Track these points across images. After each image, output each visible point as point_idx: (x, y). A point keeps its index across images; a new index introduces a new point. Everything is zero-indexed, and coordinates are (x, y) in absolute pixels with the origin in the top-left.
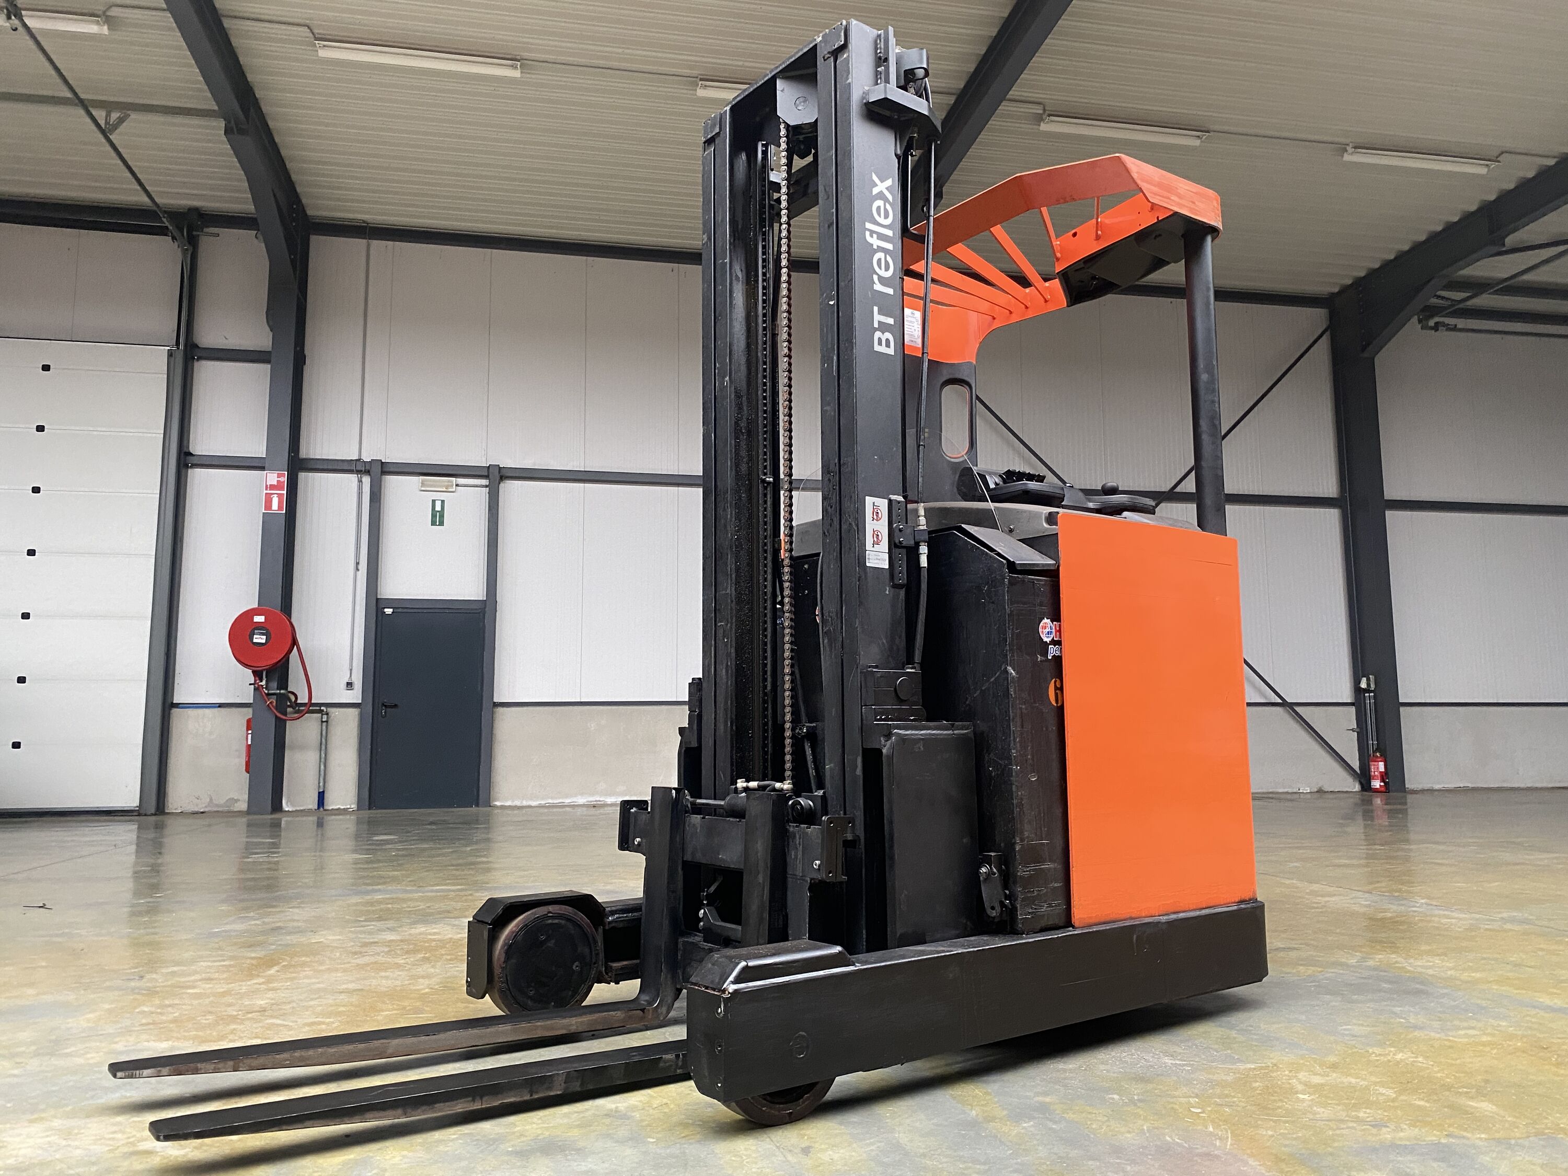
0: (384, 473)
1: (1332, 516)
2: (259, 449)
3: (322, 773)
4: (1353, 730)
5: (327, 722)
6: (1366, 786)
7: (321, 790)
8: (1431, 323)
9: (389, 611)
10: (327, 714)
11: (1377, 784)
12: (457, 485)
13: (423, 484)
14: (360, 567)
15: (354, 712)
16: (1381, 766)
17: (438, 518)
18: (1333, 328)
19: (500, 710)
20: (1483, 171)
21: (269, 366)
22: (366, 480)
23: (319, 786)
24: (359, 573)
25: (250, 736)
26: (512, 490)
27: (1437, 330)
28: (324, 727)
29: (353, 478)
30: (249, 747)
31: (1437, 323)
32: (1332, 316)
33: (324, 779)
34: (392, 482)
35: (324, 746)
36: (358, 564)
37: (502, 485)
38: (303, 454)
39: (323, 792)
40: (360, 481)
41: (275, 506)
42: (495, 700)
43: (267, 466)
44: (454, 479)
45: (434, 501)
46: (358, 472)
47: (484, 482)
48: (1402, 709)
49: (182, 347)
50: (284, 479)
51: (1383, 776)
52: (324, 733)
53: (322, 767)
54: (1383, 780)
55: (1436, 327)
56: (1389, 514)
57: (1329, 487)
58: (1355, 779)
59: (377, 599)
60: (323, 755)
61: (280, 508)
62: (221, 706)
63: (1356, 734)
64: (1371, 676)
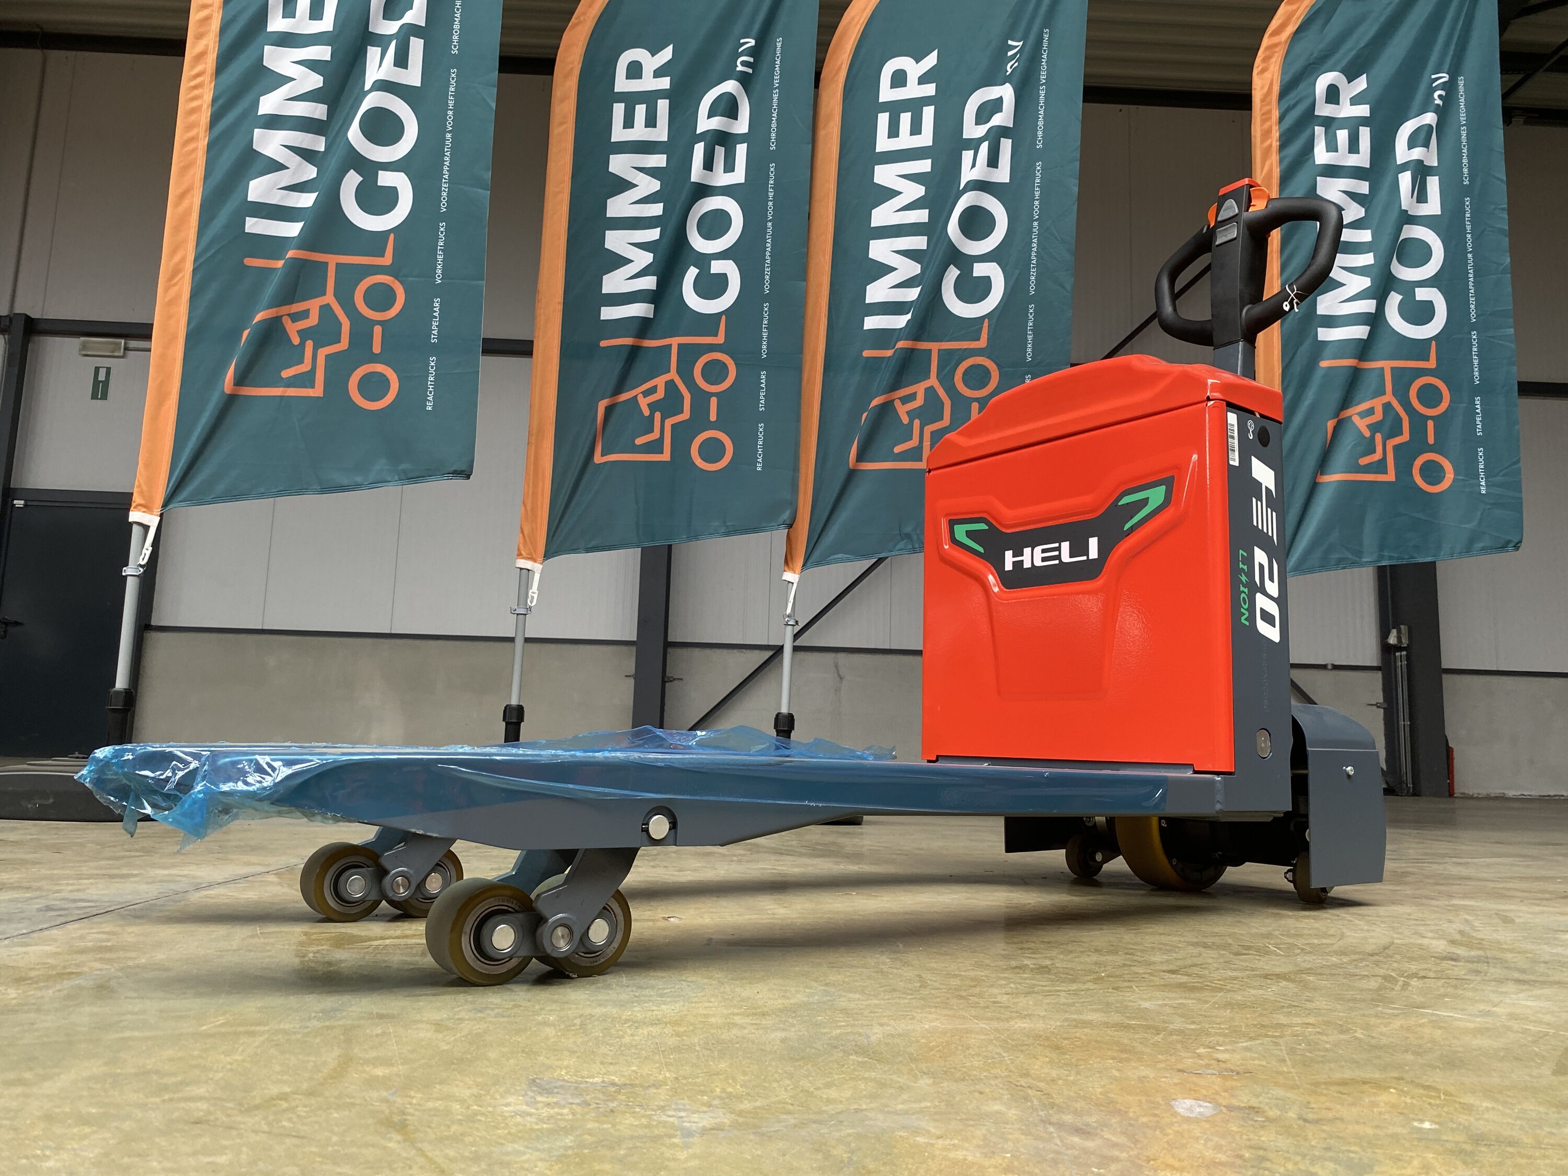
0: (35, 332)
4: (1378, 706)
9: (19, 503)
12: (124, 349)
13: (84, 346)
17: (100, 391)
19: (154, 635)
34: (49, 344)
44: (121, 341)
45: (97, 370)
48: (1445, 678)
59: (8, 489)
63: (1382, 710)
64: (1402, 627)
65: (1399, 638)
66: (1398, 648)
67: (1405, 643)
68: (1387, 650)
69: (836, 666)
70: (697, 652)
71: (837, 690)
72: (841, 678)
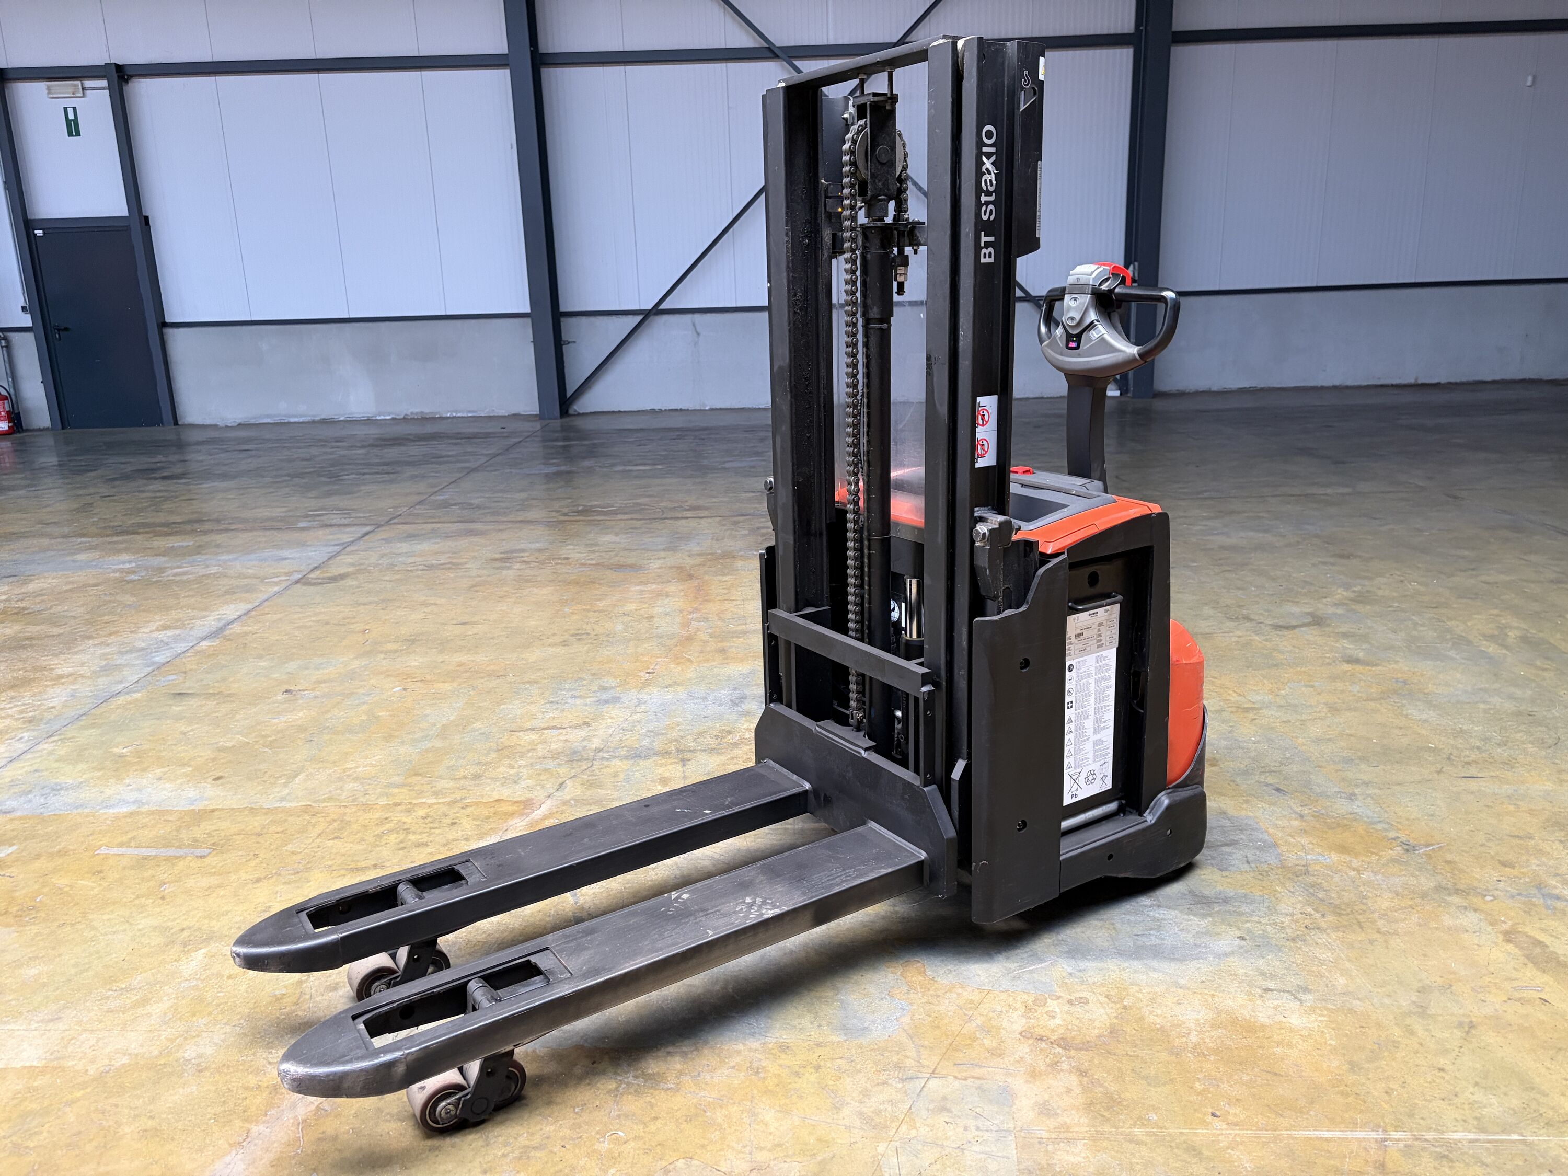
1: (1125, 59)
3: (14, 397)
7: (16, 412)
10: (5, 339)
12: (83, 89)
13: (50, 91)
15: (30, 336)
17: (73, 128)
19: (175, 330)
28: (5, 352)
33: (18, 404)
34: (18, 89)
35: (9, 372)
37: (125, 85)
39: (18, 414)
42: (168, 319)
44: (79, 83)
45: (65, 109)
47: (104, 83)
52: (6, 357)
53: (13, 392)
56: (1174, 50)
57: (1126, 18)
59: (26, 220)
60: (10, 380)
69: (694, 325)
70: (584, 320)
71: (696, 344)
72: (698, 334)
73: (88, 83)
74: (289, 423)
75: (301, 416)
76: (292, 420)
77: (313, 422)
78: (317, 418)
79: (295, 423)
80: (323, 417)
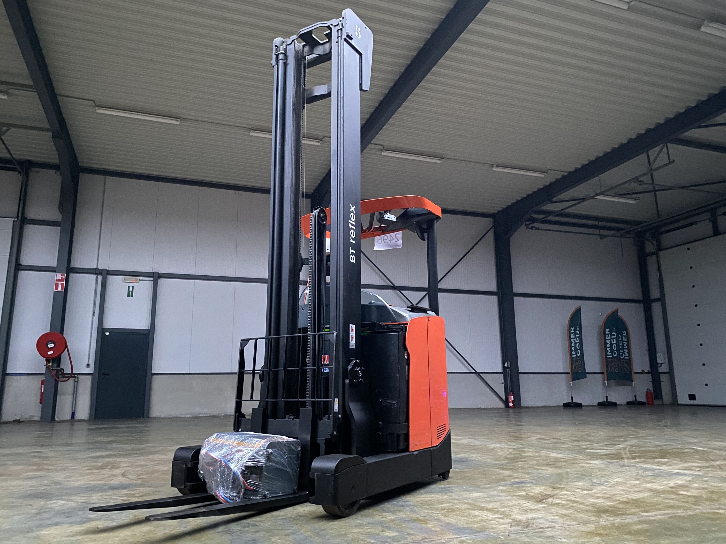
0: (108, 274)
1: (495, 298)
2: (54, 263)
3: (74, 404)
4: (502, 383)
5: (77, 381)
6: (507, 406)
7: (73, 411)
8: (530, 226)
9: (107, 333)
10: (78, 378)
11: (511, 405)
12: (139, 280)
13: (125, 280)
14: (95, 314)
15: (90, 377)
16: (512, 398)
17: (130, 294)
18: (495, 226)
19: (155, 376)
20: (543, 176)
21: (60, 228)
22: (100, 277)
23: (72, 409)
24: (94, 317)
25: (43, 388)
26: (163, 282)
27: (532, 229)
28: (76, 384)
29: (94, 276)
30: (42, 393)
31: (532, 227)
32: (495, 222)
33: (75, 407)
34: (111, 279)
35: (75, 393)
36: (94, 313)
37: (159, 280)
38: (72, 265)
39: (74, 412)
40: (97, 278)
41: (60, 288)
42: (153, 372)
43: (57, 271)
44: (138, 277)
45: (129, 287)
46: (96, 274)
47: (151, 279)
48: (520, 375)
49: (19, 218)
50: (64, 277)
51: (513, 402)
52: (76, 386)
53: (74, 401)
54: (513, 403)
55: (532, 228)
56: (515, 298)
57: (493, 287)
58: (503, 403)
59: (103, 329)
60: (75, 396)
61: (62, 289)
62: (28, 374)
63: (503, 385)
64: (509, 362)
65: (508, 365)
66: (507, 368)
67: (509, 366)
68: (504, 368)
73: (141, 278)
74: (199, 417)
75: (205, 414)
76: (200, 416)
77: (210, 416)
78: (211, 415)
79: (202, 417)
80: (214, 414)
